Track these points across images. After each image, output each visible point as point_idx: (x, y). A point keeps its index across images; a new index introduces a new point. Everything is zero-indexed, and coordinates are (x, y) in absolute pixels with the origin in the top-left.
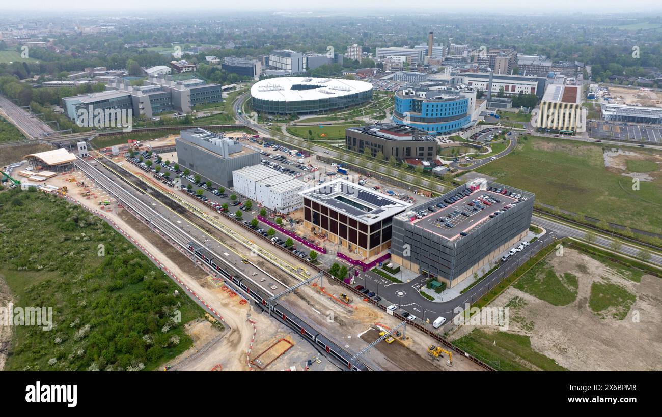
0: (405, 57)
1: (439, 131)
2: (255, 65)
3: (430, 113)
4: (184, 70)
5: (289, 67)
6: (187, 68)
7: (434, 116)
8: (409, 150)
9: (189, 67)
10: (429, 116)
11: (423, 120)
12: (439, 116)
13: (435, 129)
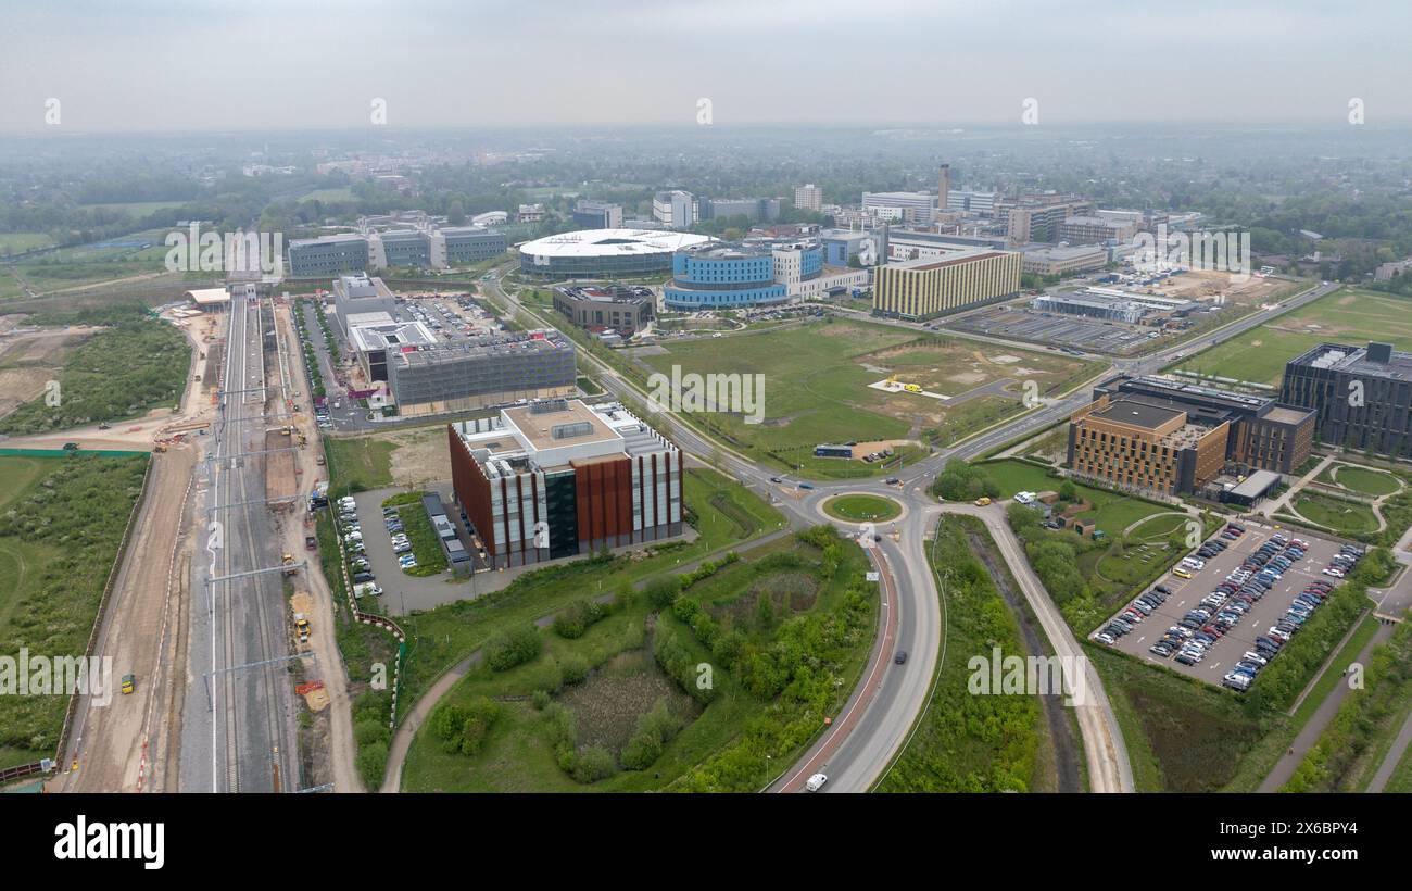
0: (900, 209)
1: (709, 302)
2: (608, 213)
3: (698, 275)
4: (527, 219)
5: (668, 217)
6: (532, 217)
7: (705, 281)
8: (599, 313)
9: (535, 214)
10: (698, 280)
11: (690, 285)
12: (712, 281)
13: (702, 299)
